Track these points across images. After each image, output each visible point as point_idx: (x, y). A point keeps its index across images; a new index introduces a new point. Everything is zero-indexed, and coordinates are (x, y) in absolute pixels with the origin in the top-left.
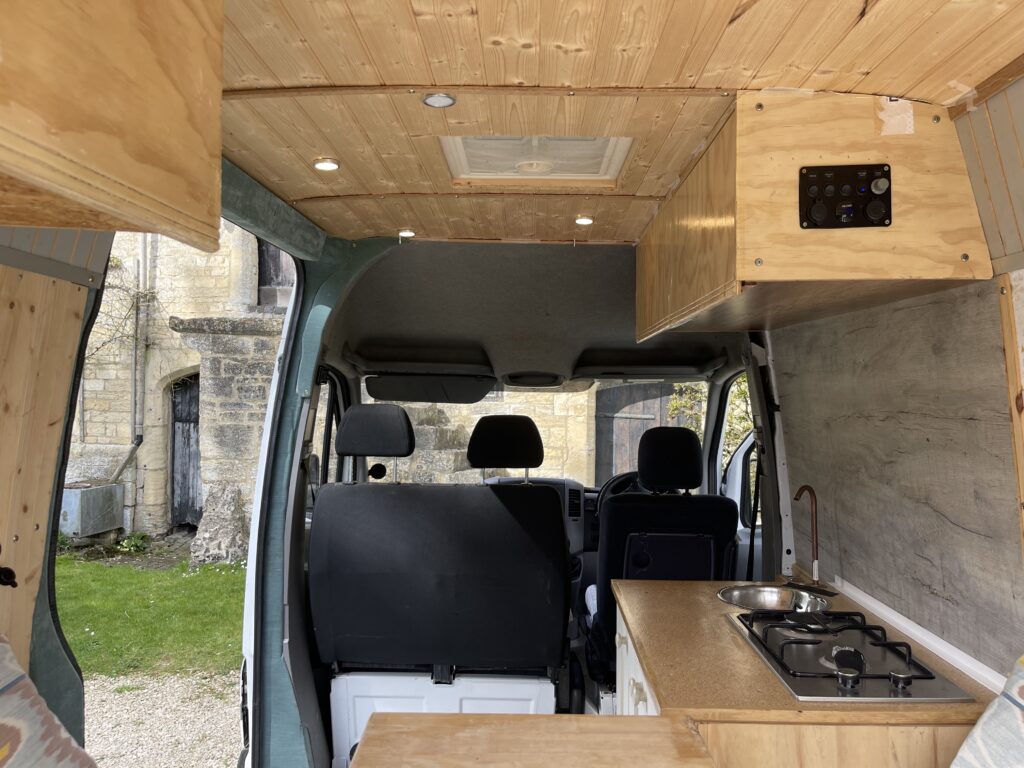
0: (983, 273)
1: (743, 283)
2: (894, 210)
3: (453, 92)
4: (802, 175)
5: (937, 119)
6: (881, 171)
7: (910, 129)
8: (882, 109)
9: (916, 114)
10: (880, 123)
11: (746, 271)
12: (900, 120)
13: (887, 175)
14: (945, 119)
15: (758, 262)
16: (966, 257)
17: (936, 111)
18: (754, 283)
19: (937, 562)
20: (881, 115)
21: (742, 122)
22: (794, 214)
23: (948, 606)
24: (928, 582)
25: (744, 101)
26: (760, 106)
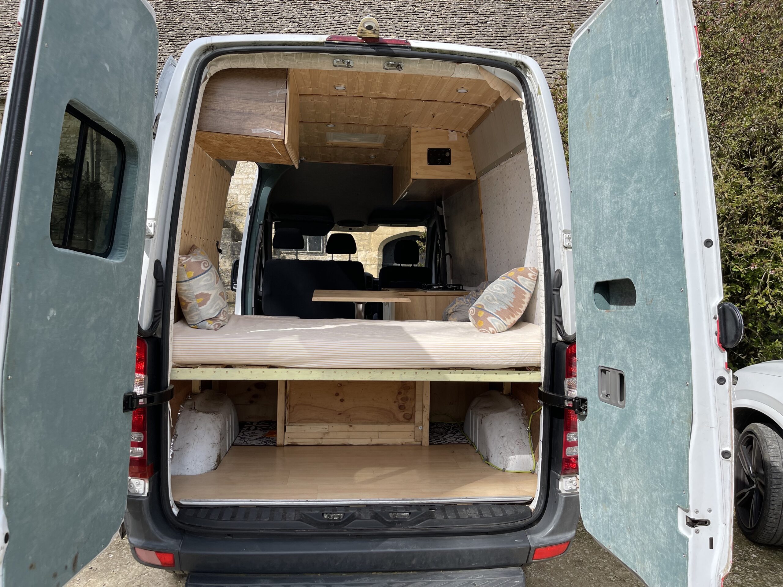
0: (474, 178)
1: (413, 179)
2: (452, 161)
3: (335, 124)
4: (428, 151)
5: (463, 137)
6: (448, 150)
7: (456, 139)
8: (449, 134)
9: (458, 135)
10: (448, 137)
11: (413, 176)
12: (453, 137)
13: (450, 152)
14: (465, 137)
15: (417, 173)
16: (469, 174)
17: (463, 134)
18: (416, 179)
20: (449, 135)
21: (413, 136)
22: (426, 161)
25: (413, 130)
26: (417, 132)
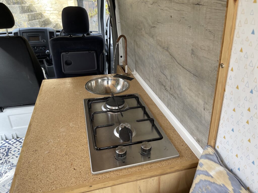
19: (169, 78)
23: (171, 97)
24: (164, 85)
